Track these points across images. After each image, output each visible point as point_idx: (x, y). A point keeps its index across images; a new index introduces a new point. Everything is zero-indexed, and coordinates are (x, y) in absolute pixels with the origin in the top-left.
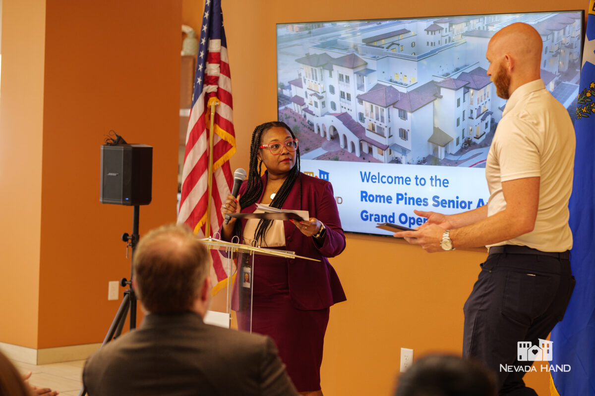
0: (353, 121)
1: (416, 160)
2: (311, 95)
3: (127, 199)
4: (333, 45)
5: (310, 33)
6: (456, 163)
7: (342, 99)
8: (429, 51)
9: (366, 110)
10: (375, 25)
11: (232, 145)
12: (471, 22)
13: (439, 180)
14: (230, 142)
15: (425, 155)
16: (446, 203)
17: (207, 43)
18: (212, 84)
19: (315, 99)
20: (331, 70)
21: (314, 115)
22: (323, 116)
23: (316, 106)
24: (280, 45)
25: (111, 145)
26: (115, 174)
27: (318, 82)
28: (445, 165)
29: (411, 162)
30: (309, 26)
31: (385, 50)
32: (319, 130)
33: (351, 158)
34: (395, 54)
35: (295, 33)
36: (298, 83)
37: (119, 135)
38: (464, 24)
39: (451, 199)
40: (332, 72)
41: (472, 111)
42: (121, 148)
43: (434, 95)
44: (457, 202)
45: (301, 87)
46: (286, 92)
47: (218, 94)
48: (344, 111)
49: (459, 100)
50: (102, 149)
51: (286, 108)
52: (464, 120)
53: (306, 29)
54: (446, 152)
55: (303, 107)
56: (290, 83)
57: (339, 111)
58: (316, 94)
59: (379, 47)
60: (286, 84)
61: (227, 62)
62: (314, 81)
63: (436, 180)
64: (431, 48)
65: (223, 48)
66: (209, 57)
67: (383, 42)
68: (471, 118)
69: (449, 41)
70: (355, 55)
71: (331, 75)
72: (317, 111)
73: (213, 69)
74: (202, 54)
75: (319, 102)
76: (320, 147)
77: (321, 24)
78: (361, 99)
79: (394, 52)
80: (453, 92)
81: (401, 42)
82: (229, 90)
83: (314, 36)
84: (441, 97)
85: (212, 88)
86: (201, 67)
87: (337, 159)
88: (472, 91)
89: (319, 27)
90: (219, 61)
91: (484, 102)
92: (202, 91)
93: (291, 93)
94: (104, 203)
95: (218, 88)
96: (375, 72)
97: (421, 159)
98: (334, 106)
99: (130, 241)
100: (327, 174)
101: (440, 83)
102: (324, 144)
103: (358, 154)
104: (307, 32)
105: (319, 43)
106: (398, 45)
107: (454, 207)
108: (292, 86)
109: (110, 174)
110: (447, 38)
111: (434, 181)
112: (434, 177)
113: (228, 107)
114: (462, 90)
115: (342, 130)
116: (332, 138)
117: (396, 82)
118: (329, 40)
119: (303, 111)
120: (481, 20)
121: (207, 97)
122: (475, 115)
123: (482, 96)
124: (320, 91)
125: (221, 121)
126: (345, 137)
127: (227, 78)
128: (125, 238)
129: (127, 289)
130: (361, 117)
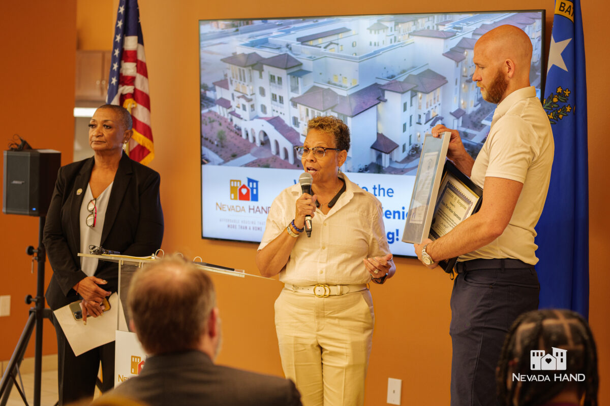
0: (286, 126)
1: (357, 168)
2: (239, 97)
3: (34, 209)
4: (264, 43)
5: (237, 30)
6: (402, 172)
7: (274, 102)
8: (373, 52)
9: (301, 115)
10: (311, 23)
11: (150, 150)
12: (420, 21)
13: (383, 189)
14: (148, 147)
15: (368, 163)
16: (390, 214)
17: (122, 41)
18: (128, 85)
19: (243, 101)
20: (261, 71)
21: (242, 119)
22: (252, 120)
23: (244, 108)
24: (203, 43)
25: (16, 150)
26: (20, 183)
27: (246, 84)
28: (390, 173)
29: (350, 170)
30: (236, 23)
31: (322, 50)
32: (247, 135)
33: (284, 165)
34: (334, 55)
35: (220, 30)
36: (224, 84)
37: (24, 139)
38: (411, 23)
39: (396, 210)
40: (263, 73)
41: (420, 116)
42: (28, 154)
43: (378, 99)
44: (403, 213)
45: (227, 88)
46: (210, 94)
47: (135, 95)
48: (276, 115)
49: (405, 105)
50: (5, 154)
51: (210, 112)
52: (411, 125)
53: (233, 26)
54: (391, 159)
55: (229, 110)
56: (215, 84)
57: (270, 114)
58: (244, 97)
59: (316, 46)
60: (210, 85)
61: (144, 60)
62: (242, 82)
63: (380, 190)
64: (374, 49)
65: (140, 46)
66: (125, 56)
67: (320, 41)
68: (419, 123)
69: (395, 41)
70: (288, 55)
71: (261, 76)
72: (245, 114)
73: (129, 69)
74: (117, 52)
75: (248, 105)
76: (249, 152)
77: (250, 22)
78: (294, 102)
79: (333, 52)
80: (399, 95)
81: (340, 42)
82: (146, 91)
83: (242, 33)
84: (385, 101)
85: (128, 89)
86: (116, 66)
87: (267, 166)
88: (420, 95)
89: (247, 24)
90: (135, 60)
91: (433, 106)
92: (117, 92)
93: (216, 96)
94: (7, 213)
95: (135, 89)
96: (311, 74)
97: (363, 166)
98: (264, 108)
99: (35, 255)
100: (257, 182)
101: (384, 85)
102: (253, 150)
103: (291, 160)
104: (234, 29)
105: (247, 42)
106: (338, 44)
107: (399, 218)
108: (217, 88)
109: (15, 182)
110: (393, 37)
111: (377, 191)
112: (377, 187)
113: (145, 109)
114: (408, 94)
115: (274, 135)
116: (262, 144)
117: (335, 85)
118: (259, 38)
119: (230, 115)
120: (431, 18)
121: (123, 98)
122: (423, 120)
123: (431, 100)
124: (248, 93)
125: (138, 124)
126: (277, 143)
127: (145, 78)
128: (30, 251)
129: (33, 306)
130: (295, 121)
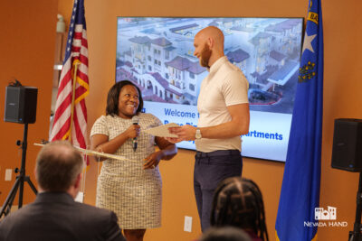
0: (162, 78)
2: (137, 61)
3: (21, 120)
4: (151, 31)
5: (138, 23)
7: (156, 65)
9: (170, 72)
10: (177, 21)
12: (236, 22)
14: (86, 87)
17: (74, 27)
18: (76, 52)
19: (139, 63)
20: (150, 47)
21: (138, 73)
22: (143, 74)
23: (139, 67)
24: (119, 30)
25: (13, 86)
26: (14, 104)
27: (141, 54)
31: (183, 36)
32: (141, 82)
33: (160, 100)
35: (128, 23)
37: (18, 80)
38: (232, 23)
42: (19, 89)
45: (131, 56)
46: (121, 59)
47: (80, 58)
48: (156, 72)
50: (7, 88)
51: (121, 69)
53: (136, 21)
55: (131, 68)
56: (124, 53)
57: (153, 71)
59: (179, 34)
61: (86, 38)
62: (139, 52)
65: (84, 30)
66: (75, 35)
67: (182, 31)
70: (164, 38)
71: (149, 50)
72: (140, 71)
73: (77, 43)
74: (71, 33)
77: (144, 18)
78: (167, 65)
79: (189, 37)
82: (86, 55)
83: (140, 25)
86: (70, 41)
87: (151, 101)
90: (81, 38)
92: (70, 56)
93: (124, 59)
94: (6, 121)
95: (80, 55)
96: (176, 49)
98: (150, 68)
99: (21, 145)
103: (164, 98)
105: (143, 30)
106: (191, 33)
108: (126, 56)
109: (11, 104)
113: (85, 66)
115: (155, 83)
116: (148, 88)
117: (189, 56)
118: (149, 28)
119: (132, 71)
120: (242, 20)
121: (73, 59)
123: (240, 67)
124: (142, 59)
125: (81, 74)
126: (156, 88)
127: (86, 48)
128: (18, 143)
129: (18, 174)
130: (167, 76)
